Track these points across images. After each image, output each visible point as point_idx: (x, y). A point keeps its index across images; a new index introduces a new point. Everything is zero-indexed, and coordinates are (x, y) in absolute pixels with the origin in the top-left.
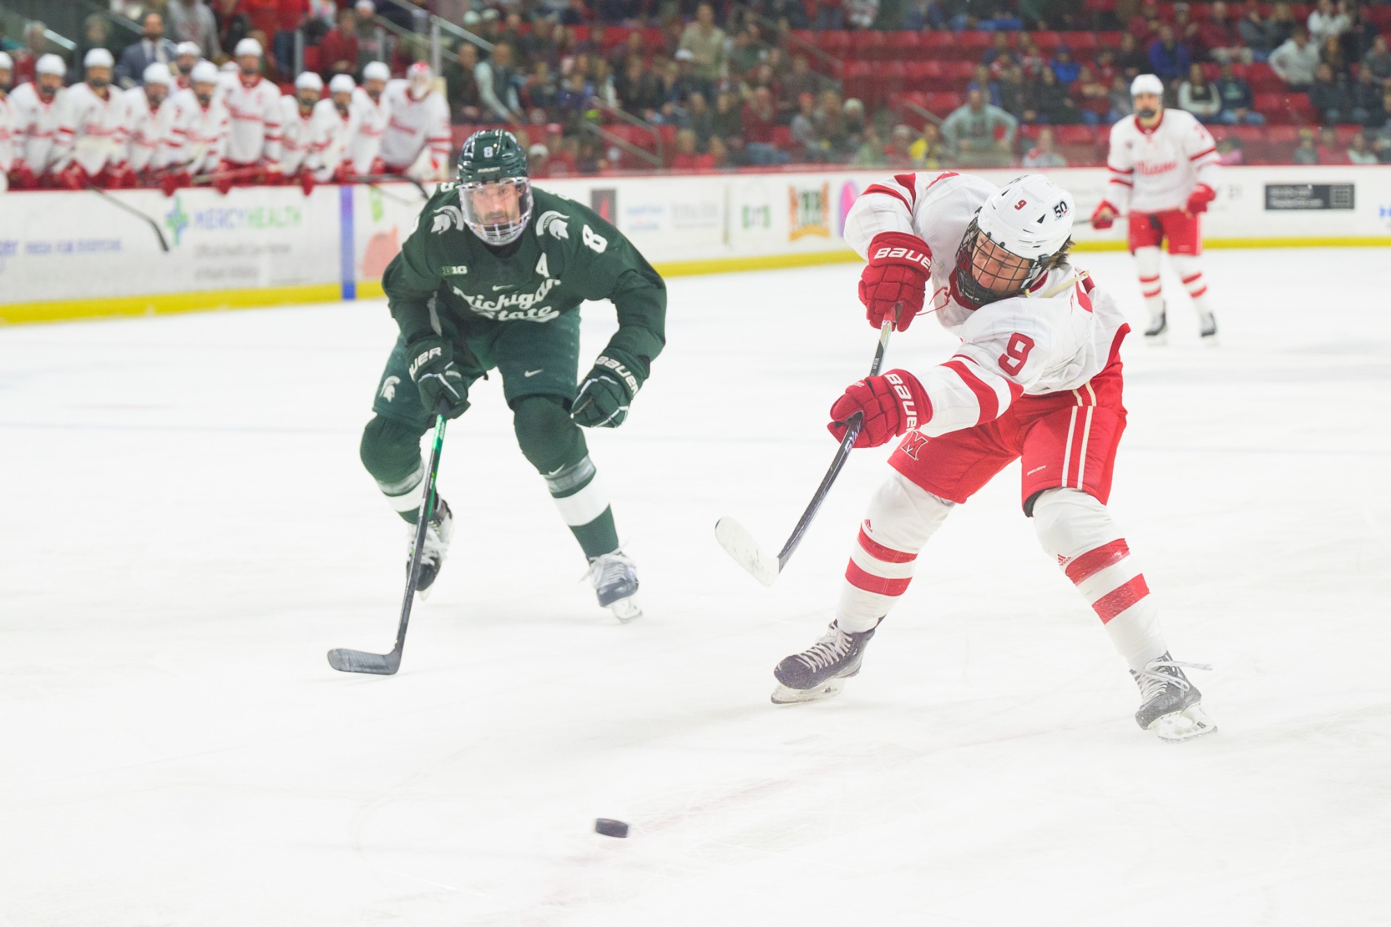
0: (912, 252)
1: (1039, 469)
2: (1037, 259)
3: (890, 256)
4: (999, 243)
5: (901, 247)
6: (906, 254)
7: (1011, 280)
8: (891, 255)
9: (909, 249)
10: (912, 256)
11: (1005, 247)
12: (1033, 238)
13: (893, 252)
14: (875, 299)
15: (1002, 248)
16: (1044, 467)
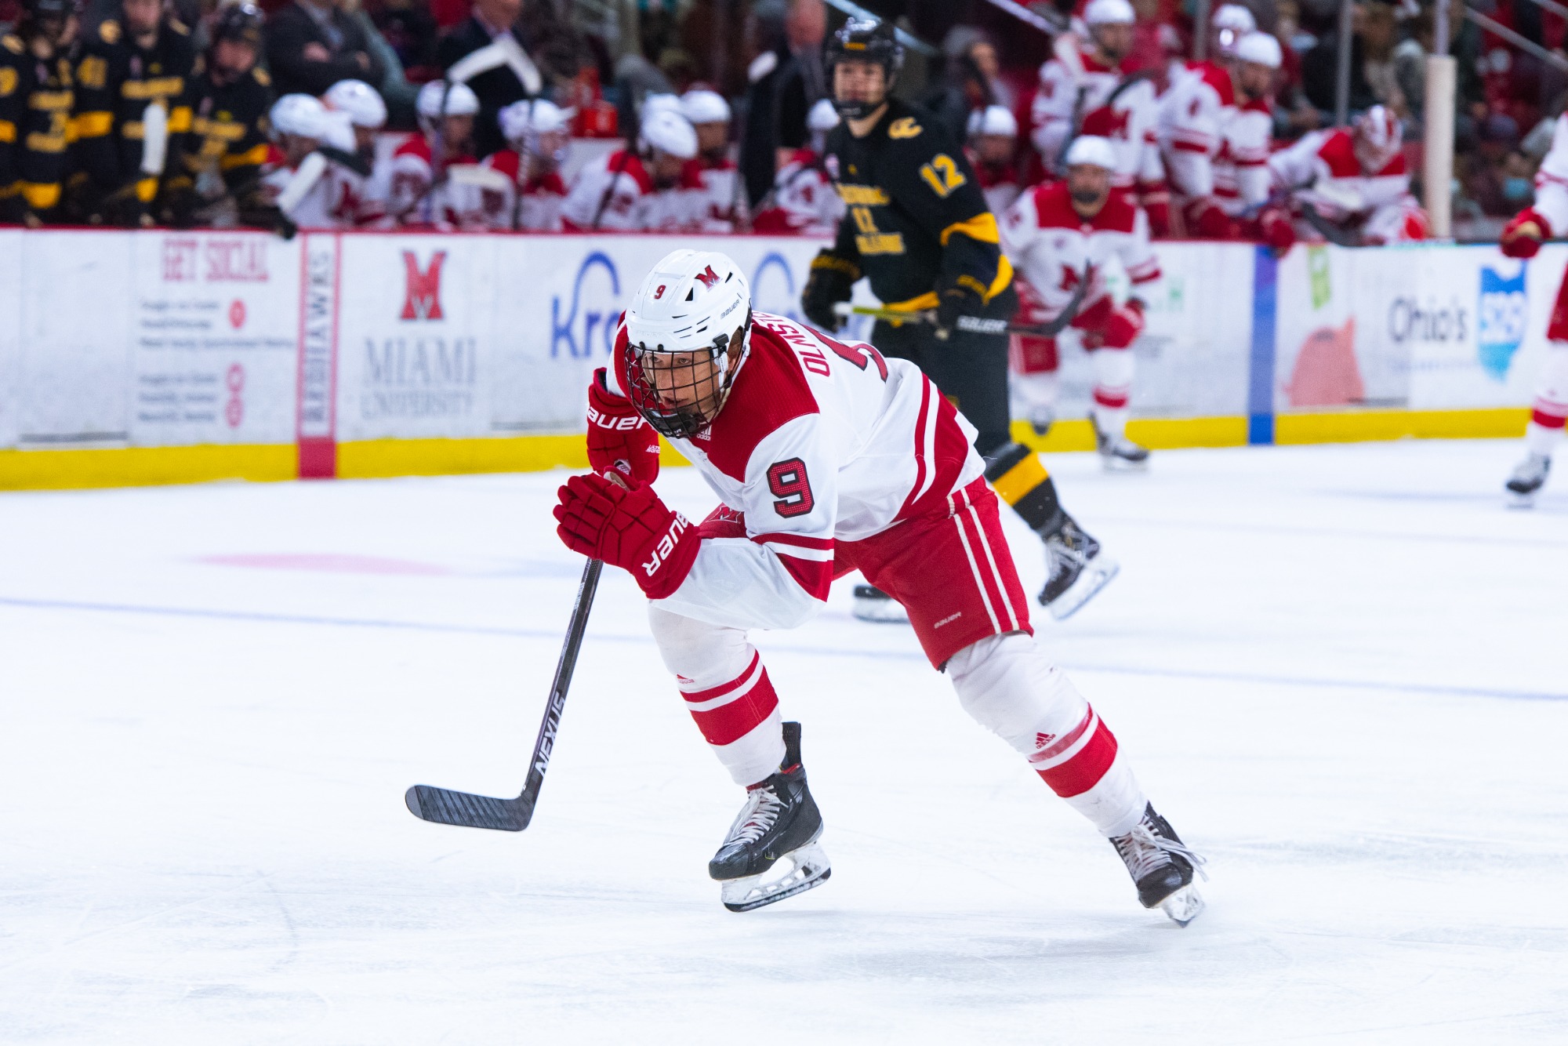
2: (713, 345)
4: (656, 348)
7: (695, 384)
11: (665, 349)
12: (693, 322)
15: (663, 351)
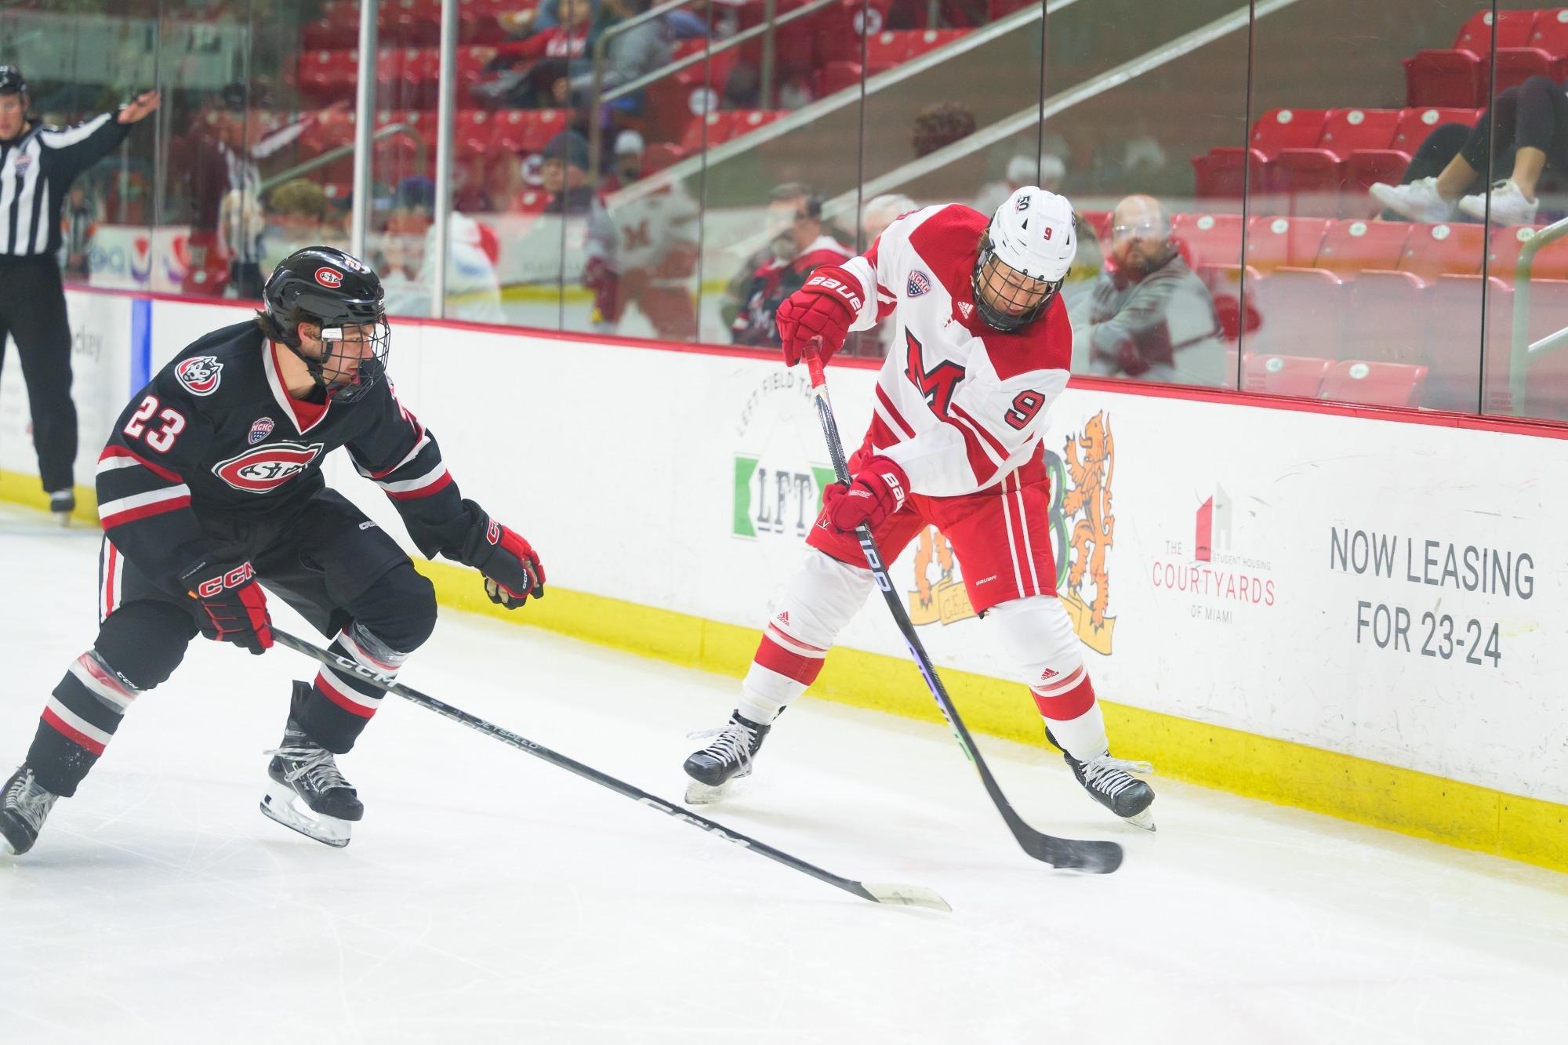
0: (845, 287)
1: (989, 579)
3: (822, 284)
5: (836, 280)
6: (838, 287)
8: (824, 284)
9: (843, 283)
10: (843, 291)
13: (826, 282)
14: (800, 323)
16: (995, 577)
